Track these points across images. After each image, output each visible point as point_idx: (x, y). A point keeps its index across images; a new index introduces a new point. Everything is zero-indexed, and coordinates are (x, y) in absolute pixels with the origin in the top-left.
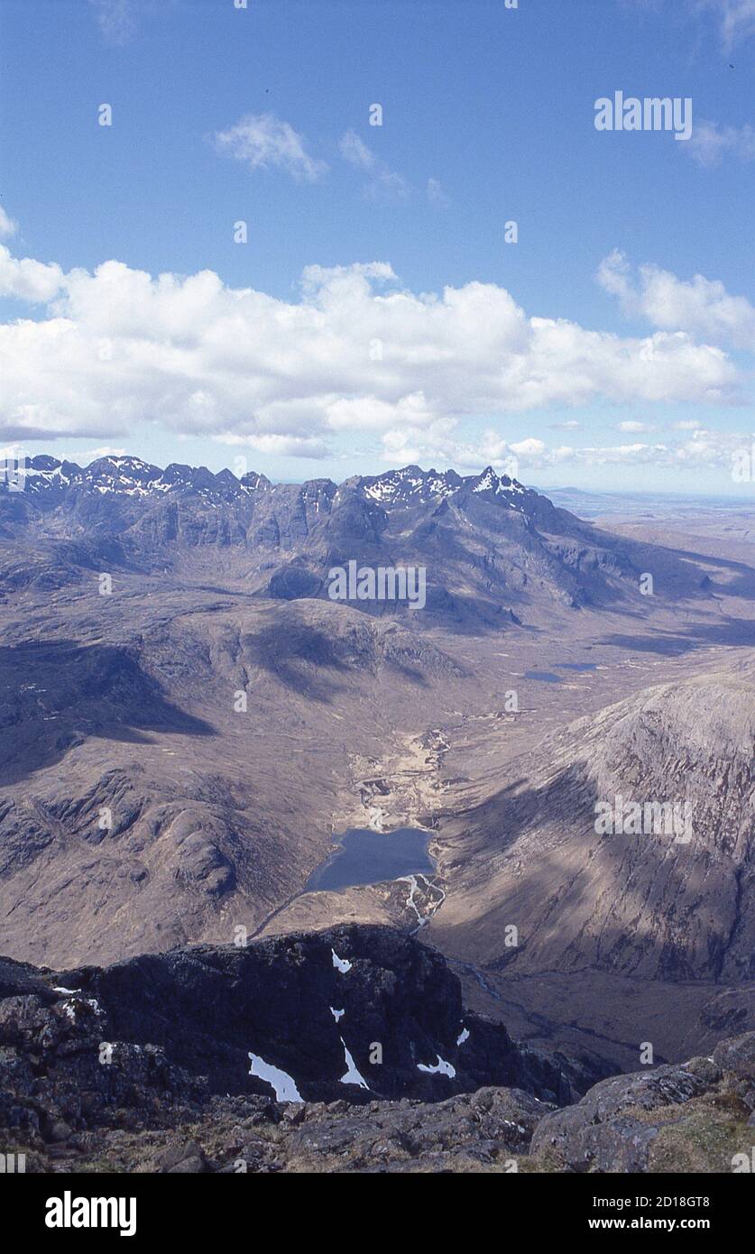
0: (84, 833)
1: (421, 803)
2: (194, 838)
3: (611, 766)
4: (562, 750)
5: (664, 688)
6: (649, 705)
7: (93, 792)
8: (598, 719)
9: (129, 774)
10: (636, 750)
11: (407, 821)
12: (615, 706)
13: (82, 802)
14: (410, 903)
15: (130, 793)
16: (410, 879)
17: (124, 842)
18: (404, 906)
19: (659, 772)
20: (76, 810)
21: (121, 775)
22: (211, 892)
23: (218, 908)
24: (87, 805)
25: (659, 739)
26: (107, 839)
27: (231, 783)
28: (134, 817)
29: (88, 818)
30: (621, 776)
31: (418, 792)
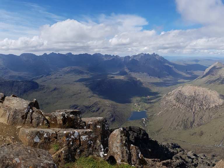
0: (91, 111)
1: (145, 107)
2: (109, 113)
3: (174, 99)
4: (167, 97)
5: (181, 87)
6: (180, 89)
7: (92, 105)
8: (172, 92)
9: (99, 103)
10: (178, 96)
11: (143, 110)
12: (175, 90)
13: (91, 106)
14: (144, 122)
15: (99, 105)
16: (144, 119)
17: (97, 113)
18: (143, 123)
19: (181, 99)
20: (90, 107)
21: (97, 103)
22: (111, 121)
23: (112, 124)
24: (91, 107)
25: (181, 95)
26: (95, 112)
27: (114, 105)
28: (99, 109)
29: (92, 108)
30: (176, 101)
31: (145, 105)
